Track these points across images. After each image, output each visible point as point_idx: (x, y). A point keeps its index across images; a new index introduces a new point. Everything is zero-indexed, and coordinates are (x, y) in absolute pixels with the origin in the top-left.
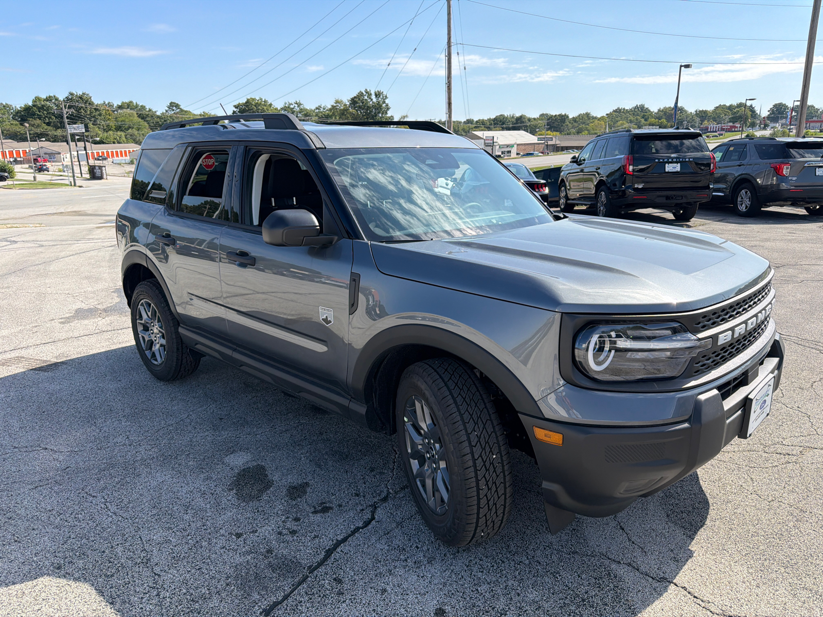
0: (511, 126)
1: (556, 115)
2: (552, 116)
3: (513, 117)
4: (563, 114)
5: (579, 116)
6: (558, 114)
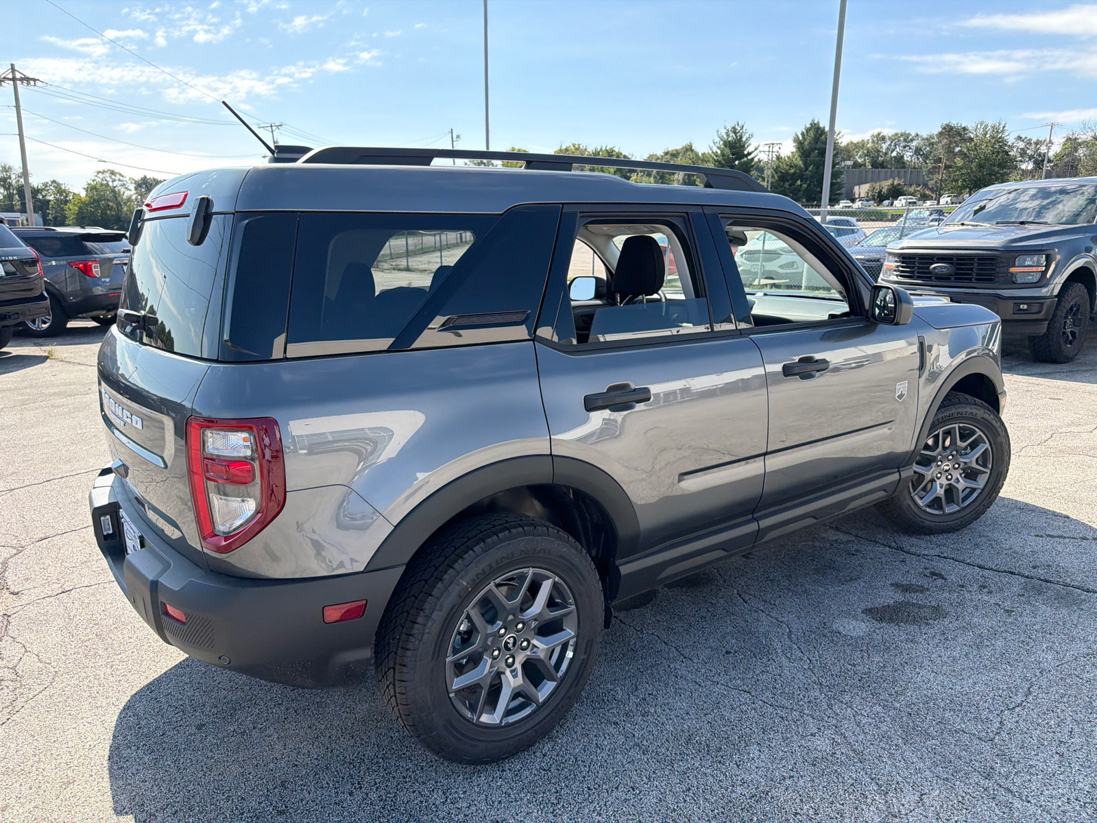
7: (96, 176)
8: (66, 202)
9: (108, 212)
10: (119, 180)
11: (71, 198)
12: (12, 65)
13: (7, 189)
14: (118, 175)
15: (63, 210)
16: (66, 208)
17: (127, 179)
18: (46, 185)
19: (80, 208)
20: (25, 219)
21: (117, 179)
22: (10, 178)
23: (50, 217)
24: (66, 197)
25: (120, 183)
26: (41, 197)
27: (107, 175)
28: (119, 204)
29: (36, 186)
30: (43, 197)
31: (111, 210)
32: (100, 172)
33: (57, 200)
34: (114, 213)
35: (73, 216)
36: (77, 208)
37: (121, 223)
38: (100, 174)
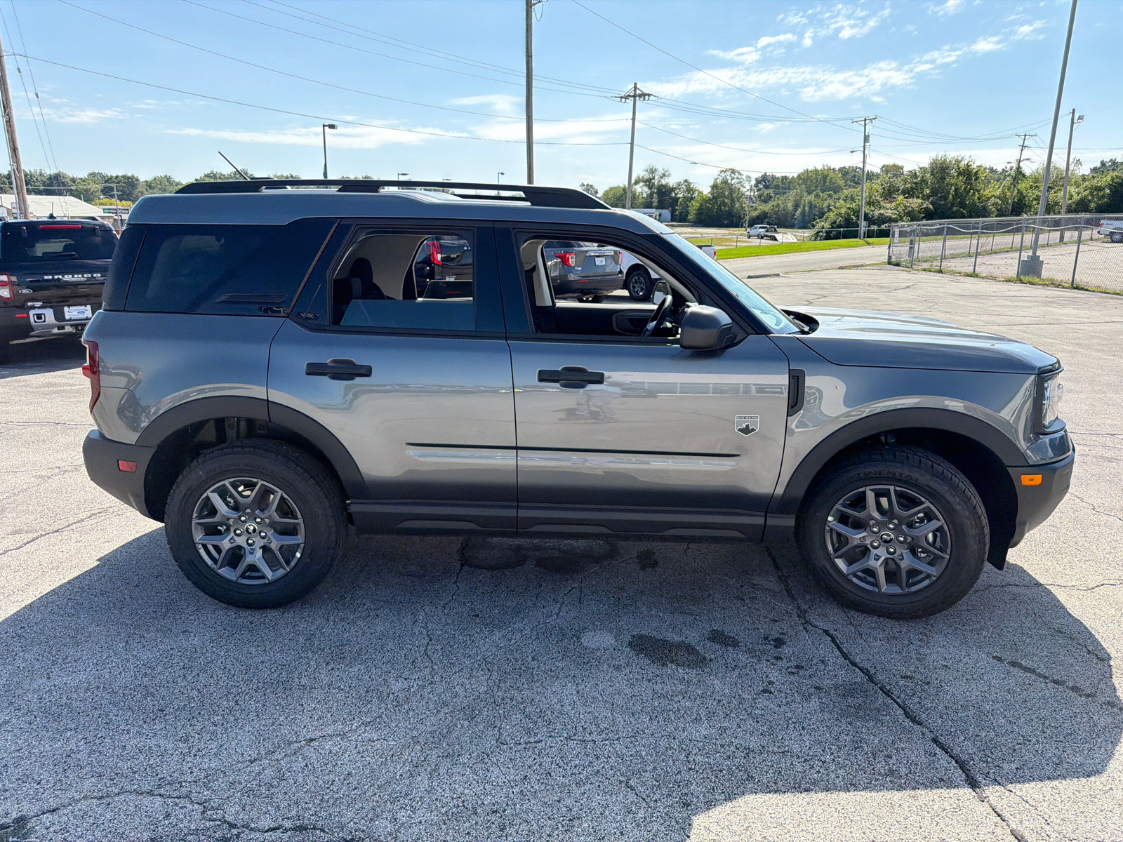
0: (42, 188)
1: (117, 177)
2: (112, 177)
3: (41, 175)
4: (130, 175)
5: (155, 179)
6: (120, 174)
7: (719, 175)
8: (692, 199)
9: (723, 208)
10: (737, 178)
11: (696, 195)
12: (635, 84)
13: (650, 188)
14: (737, 174)
15: (687, 206)
16: (690, 204)
17: (744, 177)
18: (679, 184)
19: (701, 205)
20: (658, 214)
21: (735, 177)
22: (654, 178)
23: (677, 213)
24: (693, 194)
25: (737, 180)
26: (673, 195)
27: (728, 173)
28: (733, 201)
29: (671, 186)
30: (676, 194)
31: (725, 206)
32: (723, 171)
33: (685, 197)
34: (727, 209)
35: (694, 212)
36: (698, 205)
37: (731, 218)
38: (723, 173)
